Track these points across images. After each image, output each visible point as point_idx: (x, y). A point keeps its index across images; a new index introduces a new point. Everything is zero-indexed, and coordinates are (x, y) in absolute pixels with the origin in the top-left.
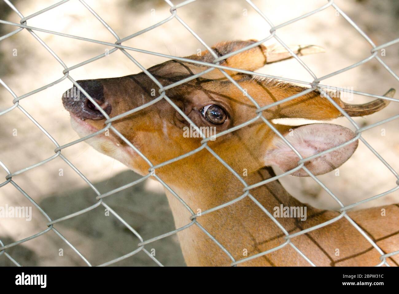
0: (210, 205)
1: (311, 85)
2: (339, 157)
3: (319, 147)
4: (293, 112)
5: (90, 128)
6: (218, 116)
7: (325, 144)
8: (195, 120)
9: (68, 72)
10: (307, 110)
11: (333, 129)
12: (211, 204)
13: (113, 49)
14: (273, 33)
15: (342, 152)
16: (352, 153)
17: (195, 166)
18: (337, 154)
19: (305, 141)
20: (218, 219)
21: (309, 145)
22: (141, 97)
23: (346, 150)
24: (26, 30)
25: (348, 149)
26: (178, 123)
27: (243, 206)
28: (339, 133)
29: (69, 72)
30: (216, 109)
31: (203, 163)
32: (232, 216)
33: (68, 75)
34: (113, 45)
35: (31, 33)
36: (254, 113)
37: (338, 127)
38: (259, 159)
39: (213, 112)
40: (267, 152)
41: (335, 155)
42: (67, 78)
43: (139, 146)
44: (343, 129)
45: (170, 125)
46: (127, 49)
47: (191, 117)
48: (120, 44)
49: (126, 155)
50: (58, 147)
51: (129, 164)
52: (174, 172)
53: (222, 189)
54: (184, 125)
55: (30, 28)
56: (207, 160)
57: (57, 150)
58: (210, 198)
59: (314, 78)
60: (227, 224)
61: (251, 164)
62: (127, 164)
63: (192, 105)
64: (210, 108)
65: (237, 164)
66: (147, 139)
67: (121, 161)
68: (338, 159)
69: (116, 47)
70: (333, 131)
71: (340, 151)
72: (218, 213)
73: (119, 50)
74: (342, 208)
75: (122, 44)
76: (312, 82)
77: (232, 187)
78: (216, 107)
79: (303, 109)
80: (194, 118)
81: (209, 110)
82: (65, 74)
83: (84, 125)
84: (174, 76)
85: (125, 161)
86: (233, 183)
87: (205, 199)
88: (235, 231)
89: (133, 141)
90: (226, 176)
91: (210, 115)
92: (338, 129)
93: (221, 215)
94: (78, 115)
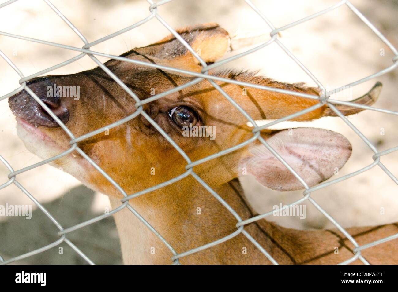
0: (172, 225)
2: (328, 167)
3: (303, 154)
4: (273, 113)
5: (43, 137)
6: (187, 118)
7: (311, 151)
8: (162, 124)
10: (288, 110)
11: (321, 135)
12: (174, 223)
13: (80, 55)
15: (332, 162)
16: (345, 162)
17: (160, 179)
18: (326, 164)
19: (287, 148)
20: (181, 242)
21: (291, 152)
22: (102, 98)
23: (338, 159)
25: (339, 158)
26: (143, 128)
27: (210, 225)
28: (329, 139)
30: (186, 111)
31: (169, 175)
32: (197, 237)
34: (80, 50)
36: (228, 115)
37: (327, 132)
38: (232, 169)
39: (181, 115)
40: (241, 160)
41: (324, 166)
43: (99, 158)
44: (334, 134)
45: (135, 131)
46: (96, 55)
47: (157, 121)
48: (89, 48)
49: (81, 169)
51: (84, 178)
52: (135, 187)
53: (186, 205)
54: (150, 130)
56: (173, 172)
58: (173, 217)
60: (191, 247)
61: (223, 176)
62: (82, 178)
63: (159, 106)
64: (178, 109)
65: (206, 176)
66: (107, 149)
67: (74, 175)
68: (327, 170)
69: (84, 53)
70: (321, 137)
71: (330, 160)
72: (181, 234)
73: (87, 56)
75: (92, 49)
77: (199, 203)
78: (185, 108)
79: (283, 109)
80: (162, 122)
81: (177, 112)
83: (35, 134)
84: (138, 72)
85: (79, 175)
86: (199, 198)
87: (168, 218)
88: (200, 256)
89: (92, 152)
90: (192, 189)
91: (178, 118)
92: (328, 134)
93: (185, 237)
94: (31, 121)
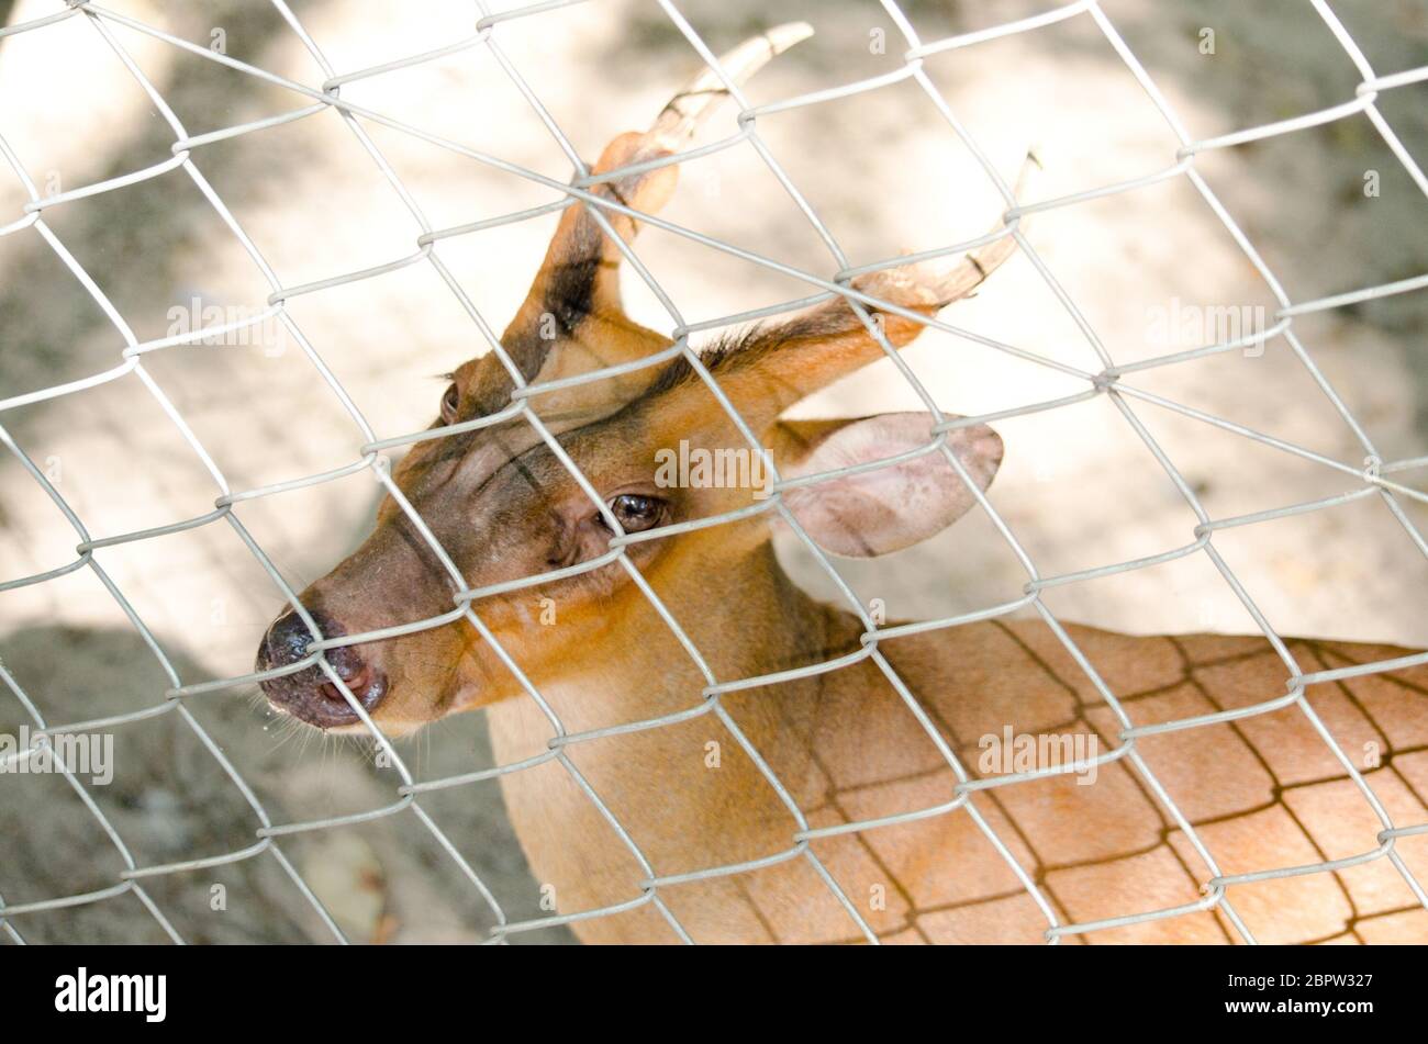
1: (1095, 383)
9: (432, 242)
14: (1013, 225)
24: (336, 111)
29: (436, 242)
33: (431, 252)
35: (347, 121)
42: (427, 259)
50: (372, 441)
55: (348, 107)
57: (369, 448)
59: (1104, 362)
74: (1125, 729)
76: (1097, 374)
82: (421, 245)
